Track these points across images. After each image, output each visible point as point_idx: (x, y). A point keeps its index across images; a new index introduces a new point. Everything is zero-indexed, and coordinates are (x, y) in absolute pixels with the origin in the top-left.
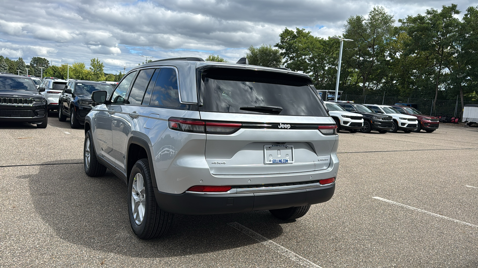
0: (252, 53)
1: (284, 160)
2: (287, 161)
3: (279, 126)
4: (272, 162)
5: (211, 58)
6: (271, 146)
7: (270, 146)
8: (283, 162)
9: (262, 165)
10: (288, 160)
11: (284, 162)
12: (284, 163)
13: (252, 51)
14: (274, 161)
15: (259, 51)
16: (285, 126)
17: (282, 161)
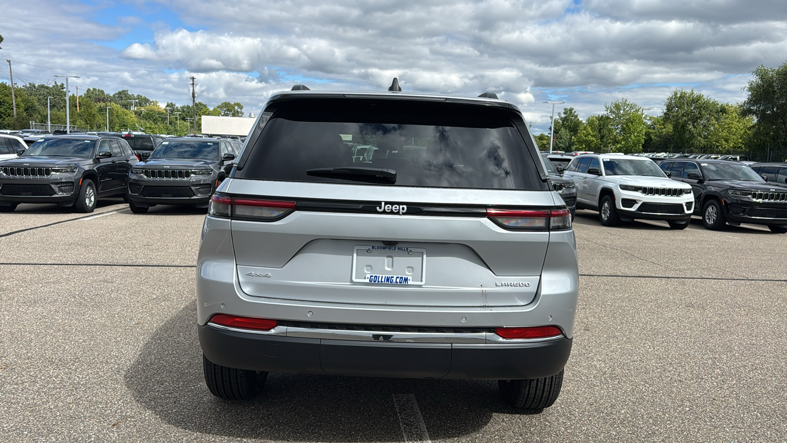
0: (762, 79)
1: (397, 278)
2: (406, 280)
3: (378, 208)
4: (367, 281)
5: (679, 95)
6: (371, 248)
7: (367, 248)
8: (394, 281)
9: (346, 285)
10: (410, 278)
11: (396, 282)
12: (396, 284)
13: (762, 76)
14: (373, 278)
15: (778, 73)
16: (395, 208)
17: (394, 279)
